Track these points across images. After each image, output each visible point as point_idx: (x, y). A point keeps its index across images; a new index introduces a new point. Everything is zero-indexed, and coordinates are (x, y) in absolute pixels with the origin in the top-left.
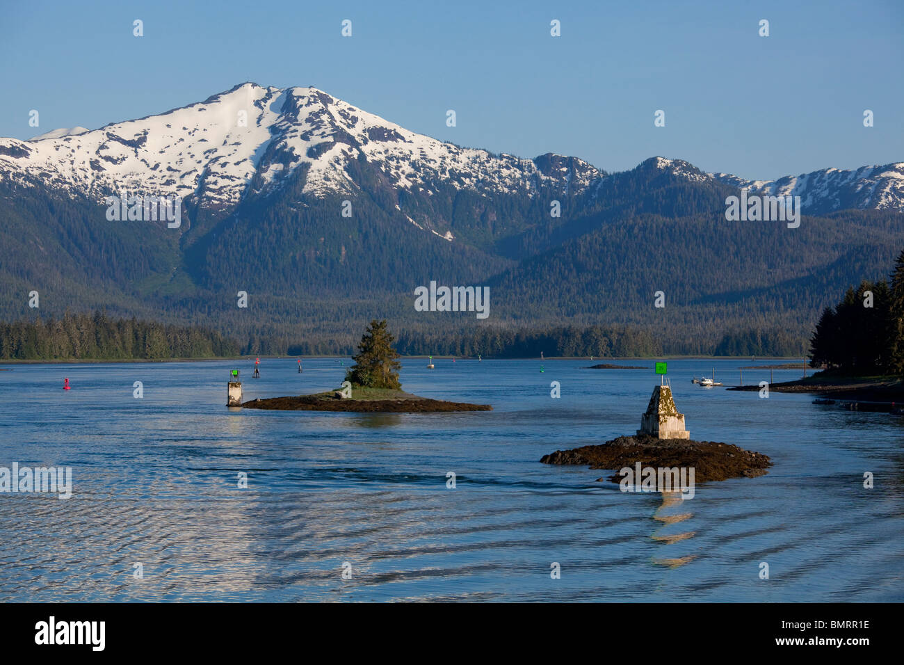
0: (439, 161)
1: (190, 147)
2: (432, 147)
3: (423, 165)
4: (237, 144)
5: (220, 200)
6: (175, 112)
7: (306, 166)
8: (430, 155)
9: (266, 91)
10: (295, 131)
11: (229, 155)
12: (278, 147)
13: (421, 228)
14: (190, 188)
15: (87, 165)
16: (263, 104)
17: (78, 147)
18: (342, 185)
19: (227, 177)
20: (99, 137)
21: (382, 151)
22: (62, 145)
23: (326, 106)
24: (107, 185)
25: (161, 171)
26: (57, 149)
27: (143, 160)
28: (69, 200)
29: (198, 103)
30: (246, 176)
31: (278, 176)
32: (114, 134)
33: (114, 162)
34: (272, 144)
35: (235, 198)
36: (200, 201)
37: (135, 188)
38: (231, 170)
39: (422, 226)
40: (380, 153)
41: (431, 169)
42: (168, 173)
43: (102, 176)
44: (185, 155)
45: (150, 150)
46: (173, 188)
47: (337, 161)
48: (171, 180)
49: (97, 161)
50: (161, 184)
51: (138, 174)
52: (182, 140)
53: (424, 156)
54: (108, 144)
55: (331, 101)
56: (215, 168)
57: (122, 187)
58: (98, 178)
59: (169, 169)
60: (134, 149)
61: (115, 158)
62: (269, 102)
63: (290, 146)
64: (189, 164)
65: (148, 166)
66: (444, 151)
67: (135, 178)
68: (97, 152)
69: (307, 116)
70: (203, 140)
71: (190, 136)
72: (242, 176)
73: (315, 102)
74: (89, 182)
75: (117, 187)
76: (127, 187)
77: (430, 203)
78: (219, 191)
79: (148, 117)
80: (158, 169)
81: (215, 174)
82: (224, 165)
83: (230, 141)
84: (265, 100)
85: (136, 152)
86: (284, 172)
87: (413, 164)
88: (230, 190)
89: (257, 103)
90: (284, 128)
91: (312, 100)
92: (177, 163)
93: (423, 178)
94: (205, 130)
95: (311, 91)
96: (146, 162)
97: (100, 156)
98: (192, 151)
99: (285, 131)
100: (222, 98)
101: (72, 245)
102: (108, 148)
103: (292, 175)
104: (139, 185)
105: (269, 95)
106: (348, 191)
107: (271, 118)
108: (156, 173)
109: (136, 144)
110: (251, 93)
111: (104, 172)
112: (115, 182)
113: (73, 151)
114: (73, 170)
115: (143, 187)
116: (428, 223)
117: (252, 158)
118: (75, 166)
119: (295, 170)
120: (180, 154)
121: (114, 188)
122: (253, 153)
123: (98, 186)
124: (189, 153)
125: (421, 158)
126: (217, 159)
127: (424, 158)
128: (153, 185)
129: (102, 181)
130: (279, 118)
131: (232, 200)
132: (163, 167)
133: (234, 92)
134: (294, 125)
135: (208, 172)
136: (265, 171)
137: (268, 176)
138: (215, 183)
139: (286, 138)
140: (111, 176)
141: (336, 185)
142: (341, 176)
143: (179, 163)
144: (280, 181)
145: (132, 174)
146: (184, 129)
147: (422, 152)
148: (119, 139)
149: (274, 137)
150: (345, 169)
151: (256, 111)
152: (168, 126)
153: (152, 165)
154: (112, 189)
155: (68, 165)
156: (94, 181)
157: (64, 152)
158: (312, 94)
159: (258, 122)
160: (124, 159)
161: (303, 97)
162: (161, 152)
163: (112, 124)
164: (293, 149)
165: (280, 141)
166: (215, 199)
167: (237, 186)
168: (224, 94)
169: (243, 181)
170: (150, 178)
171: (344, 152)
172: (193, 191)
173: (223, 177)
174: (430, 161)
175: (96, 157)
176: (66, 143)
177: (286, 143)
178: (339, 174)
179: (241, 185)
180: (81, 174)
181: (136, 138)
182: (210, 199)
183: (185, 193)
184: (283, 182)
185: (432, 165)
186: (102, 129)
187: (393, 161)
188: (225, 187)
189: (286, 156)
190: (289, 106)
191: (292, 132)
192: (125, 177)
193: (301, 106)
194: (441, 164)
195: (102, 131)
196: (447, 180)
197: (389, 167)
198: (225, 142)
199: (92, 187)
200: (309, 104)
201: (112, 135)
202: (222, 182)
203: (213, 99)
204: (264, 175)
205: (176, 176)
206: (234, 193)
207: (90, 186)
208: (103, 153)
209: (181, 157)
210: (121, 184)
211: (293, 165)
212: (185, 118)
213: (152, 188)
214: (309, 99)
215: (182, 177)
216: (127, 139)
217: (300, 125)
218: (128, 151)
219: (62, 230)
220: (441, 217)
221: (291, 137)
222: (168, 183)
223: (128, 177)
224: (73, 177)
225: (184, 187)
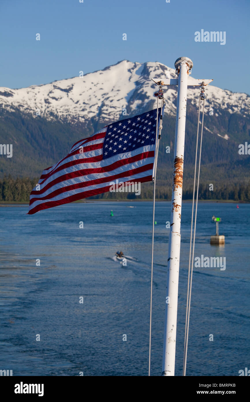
0: (221, 99)
1: (95, 92)
2: (218, 92)
3: (213, 101)
4: (118, 90)
5: (109, 118)
6: (88, 75)
7: (153, 101)
8: (217, 97)
9: (134, 64)
10: (148, 84)
11: (115, 96)
12: (139, 92)
13: (212, 133)
14: (94, 112)
15: (43, 101)
16: (132, 70)
17: (39, 92)
18: (171, 111)
19: (113, 107)
20: (49, 87)
21: (192, 93)
22: (31, 91)
23: (164, 71)
24: (52, 111)
25: (80, 104)
26: (28, 93)
27: (71, 99)
28: (32, 118)
29: (99, 70)
30: (123, 106)
31: (139, 107)
32: (57, 86)
33: (57, 99)
34: (136, 90)
35: (117, 118)
36: (99, 119)
37: (66, 112)
38: (115, 103)
39: (212, 132)
40: (191, 95)
41: (217, 103)
42: (84, 105)
43: (50, 106)
44: (92, 96)
45: (75, 93)
46: (85, 113)
47: (169, 99)
48: (85, 109)
49: (48, 99)
50: (79, 111)
51: (68, 106)
52: (91, 89)
53: (214, 97)
54: (53, 91)
55: (166, 69)
56: (107, 102)
57: (60, 112)
58: (48, 107)
59: (84, 103)
60: (66, 93)
61: (57, 98)
62: (135, 70)
63: (145, 91)
64: (94, 101)
65: (73, 101)
66: (224, 94)
67: (67, 108)
68: (48, 95)
69: (154, 76)
70: (101, 89)
71: (95, 87)
72: (121, 106)
73: (158, 69)
74: (43, 109)
75: (57, 112)
76: (63, 112)
77: (216, 120)
78: (109, 114)
79: (74, 77)
80: (79, 103)
81: (107, 105)
82: (111, 101)
83: (115, 89)
84: (133, 69)
85: (67, 94)
86: (142, 104)
87: (208, 101)
88: (114, 114)
89: (129, 70)
90: (142, 82)
91: (157, 68)
92: (88, 100)
93: (213, 108)
94: (102, 84)
95: (156, 64)
96: (72, 100)
97: (50, 97)
98: (96, 94)
99: (143, 84)
100: (112, 68)
101: (33, 141)
102: (53, 93)
103: (146, 106)
104: (68, 111)
105: (135, 66)
106: (174, 114)
107: (136, 77)
108: (77, 105)
109: (67, 91)
110: (126, 65)
111: (51, 105)
112: (56, 110)
113: (36, 94)
114: (36, 103)
115: (70, 112)
116: (216, 130)
117: (126, 98)
118: (37, 101)
119: (148, 103)
120: (90, 96)
121: (56, 113)
122: (126, 95)
123: (48, 111)
124: (94, 95)
125: (213, 98)
126: (108, 98)
127: (214, 98)
128: (76, 111)
129: (49, 109)
130: (140, 77)
131: (115, 119)
132: (81, 102)
133: (118, 65)
134: (148, 81)
135: (103, 105)
136: (132, 104)
137: (134, 106)
138: (107, 110)
139: (143, 87)
140: (55, 106)
141: (168, 111)
142: (171, 106)
143: (89, 100)
144: (140, 108)
145: (65, 106)
146: (92, 83)
147: (213, 94)
148: (59, 88)
149: (137, 87)
150: (173, 103)
151: (129, 74)
152: (84, 82)
153: (76, 101)
154: (54, 113)
155: (33, 101)
156: (46, 109)
157: (31, 95)
158: (156, 65)
159: (129, 80)
160: (61, 98)
161: (152, 67)
162: (81, 95)
163: (56, 81)
164: (146, 93)
165: (140, 89)
166: (106, 118)
167: (118, 111)
168: (112, 66)
169: (121, 109)
170: (75, 108)
171: (173, 94)
172: (95, 114)
173: (111, 107)
174: (216, 99)
175: (47, 97)
176: (33, 90)
177: (143, 90)
178: (170, 105)
179: (120, 111)
180: (39, 105)
181: (68, 88)
182: (104, 118)
183: (91, 115)
184: (141, 109)
185: (218, 101)
186: (51, 83)
187: (198, 99)
188: (112, 112)
189: (143, 97)
190: (145, 72)
191: (146, 84)
192: (61, 107)
193: (151, 71)
194: (223, 101)
195: (50, 85)
196: (225, 109)
197: (196, 102)
198: (113, 90)
199: (45, 112)
200: (155, 70)
201: (56, 86)
202: (110, 110)
203: (107, 68)
204: (132, 106)
205: (87, 107)
206: (116, 115)
207: (43, 112)
208: (51, 95)
209: (90, 97)
210: (60, 111)
211: (146, 101)
212: (93, 78)
213: (75, 113)
214: (155, 68)
215: (90, 107)
216: (63, 88)
217: (150, 81)
218: (64, 94)
219: (28, 133)
220: (222, 127)
221: (146, 87)
222: (83, 110)
223: (63, 107)
224: (35, 107)
225: (91, 112)
